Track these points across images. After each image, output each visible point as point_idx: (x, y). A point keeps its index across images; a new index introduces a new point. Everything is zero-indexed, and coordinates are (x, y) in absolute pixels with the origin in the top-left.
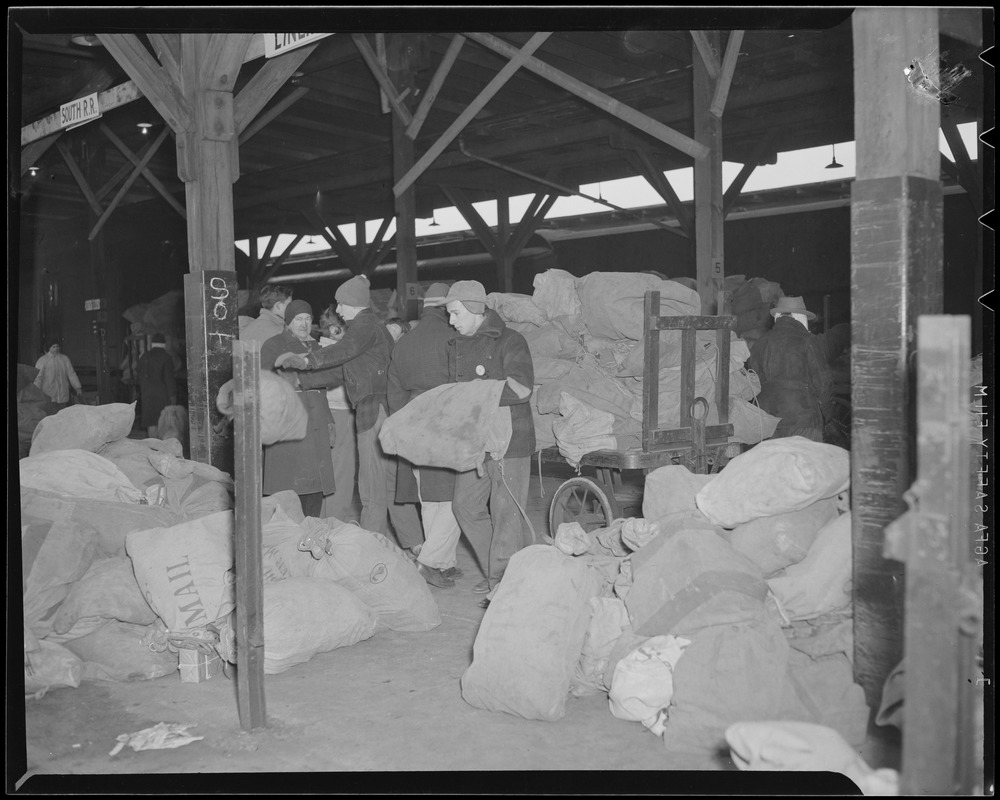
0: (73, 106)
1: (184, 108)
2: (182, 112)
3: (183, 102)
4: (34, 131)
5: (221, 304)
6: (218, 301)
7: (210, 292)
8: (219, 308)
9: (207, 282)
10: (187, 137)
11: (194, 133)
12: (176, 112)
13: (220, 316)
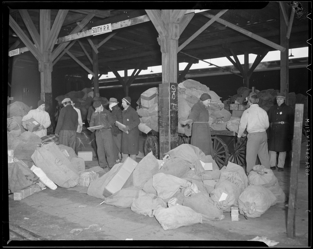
0: (99, 28)
1: (165, 28)
2: (165, 30)
3: (165, 26)
4: (78, 36)
5: (174, 94)
6: (173, 93)
7: (171, 90)
8: (173, 95)
9: (170, 86)
10: (166, 38)
11: (168, 37)
12: (163, 29)
13: (174, 98)
